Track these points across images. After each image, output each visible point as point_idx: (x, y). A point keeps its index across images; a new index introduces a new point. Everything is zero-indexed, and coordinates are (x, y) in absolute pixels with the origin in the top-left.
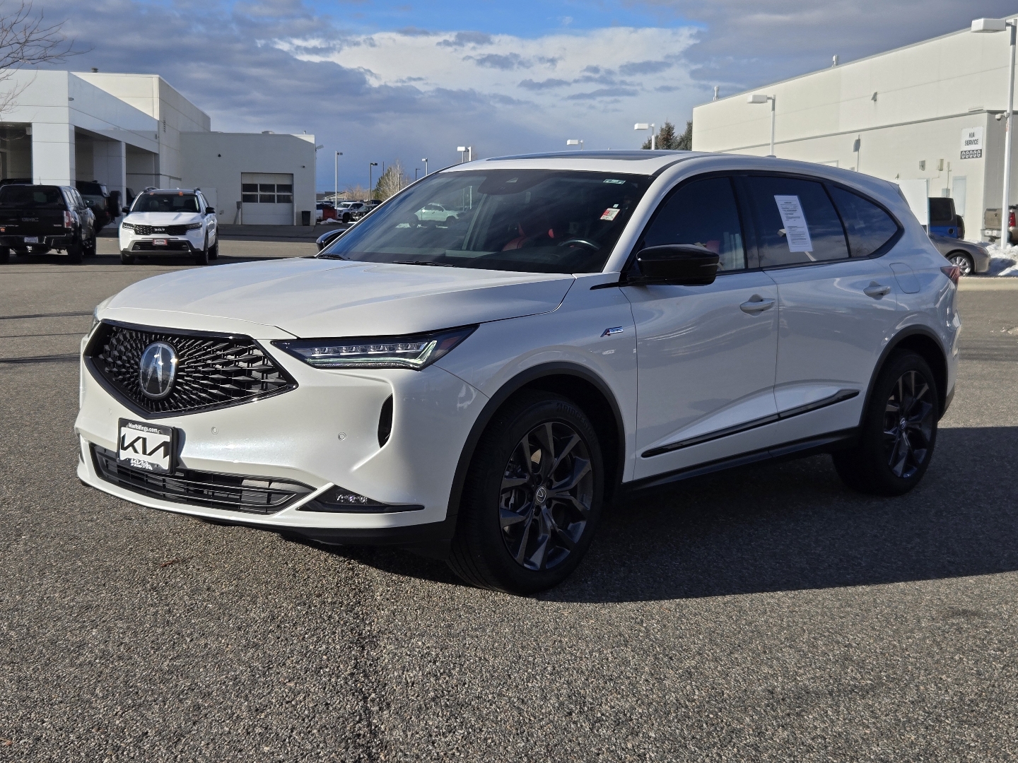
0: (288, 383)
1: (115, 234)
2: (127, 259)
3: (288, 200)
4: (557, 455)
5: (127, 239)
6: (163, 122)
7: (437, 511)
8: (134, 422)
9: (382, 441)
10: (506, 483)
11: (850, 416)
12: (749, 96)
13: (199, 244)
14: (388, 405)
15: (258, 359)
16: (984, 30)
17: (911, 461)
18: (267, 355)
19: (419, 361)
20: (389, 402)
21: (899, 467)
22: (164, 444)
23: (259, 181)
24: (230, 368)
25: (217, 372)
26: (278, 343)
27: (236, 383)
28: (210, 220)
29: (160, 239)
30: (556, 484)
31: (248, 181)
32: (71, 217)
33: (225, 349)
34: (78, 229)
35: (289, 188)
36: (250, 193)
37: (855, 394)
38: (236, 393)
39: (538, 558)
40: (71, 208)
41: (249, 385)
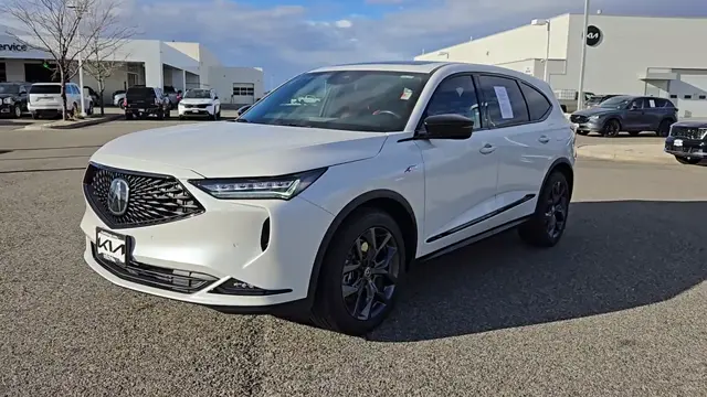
0: (200, 208)
1: (177, 108)
2: (182, 118)
3: (252, 94)
4: (378, 247)
5: (181, 110)
6: (201, 63)
7: (301, 292)
8: (105, 231)
9: (264, 248)
10: (346, 269)
11: (530, 208)
12: (438, 52)
13: (211, 112)
14: (267, 224)
15: (180, 191)
16: (537, 24)
17: (557, 229)
18: (185, 190)
19: (287, 194)
20: (267, 222)
21: (551, 233)
22: (122, 246)
23: (240, 87)
24: (163, 197)
25: (154, 199)
26: (191, 181)
27: (166, 207)
28: (217, 102)
29: (195, 110)
30: (377, 264)
31: (236, 86)
32: (158, 100)
33: (159, 184)
34: (161, 106)
35: (252, 89)
36: (236, 91)
37: (533, 196)
38: (167, 214)
39: (366, 312)
40: (158, 96)
41: (175, 208)
